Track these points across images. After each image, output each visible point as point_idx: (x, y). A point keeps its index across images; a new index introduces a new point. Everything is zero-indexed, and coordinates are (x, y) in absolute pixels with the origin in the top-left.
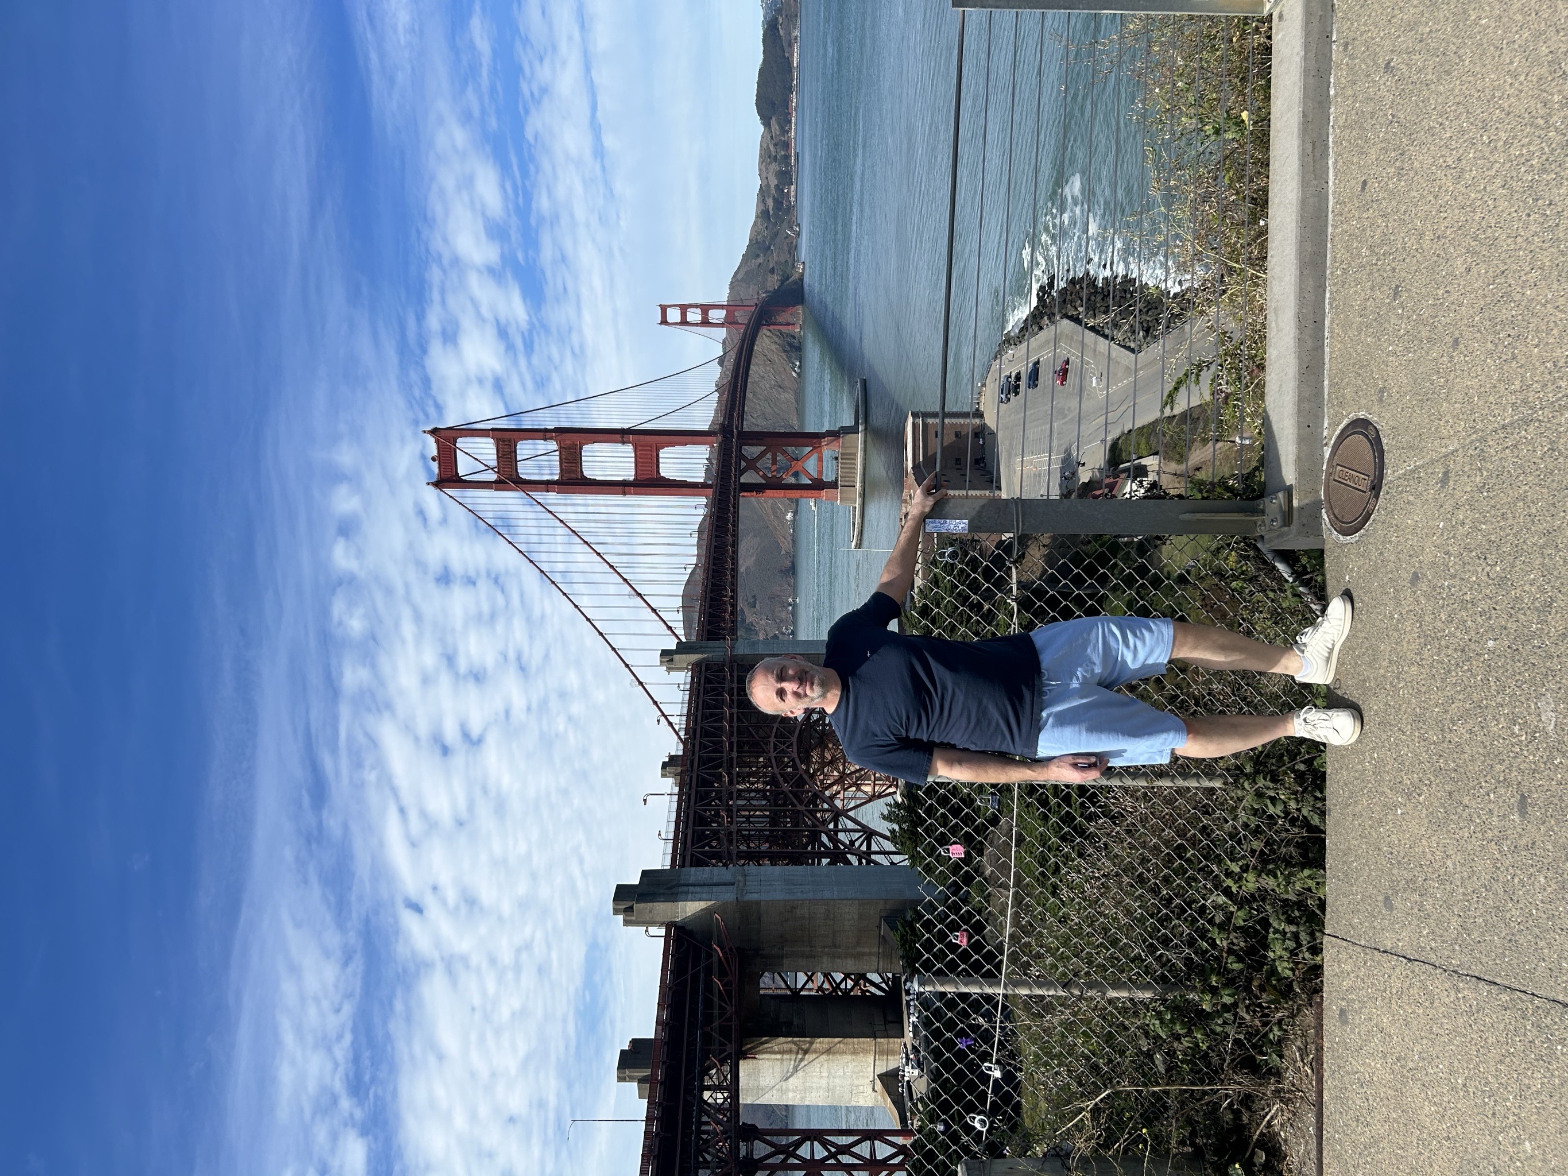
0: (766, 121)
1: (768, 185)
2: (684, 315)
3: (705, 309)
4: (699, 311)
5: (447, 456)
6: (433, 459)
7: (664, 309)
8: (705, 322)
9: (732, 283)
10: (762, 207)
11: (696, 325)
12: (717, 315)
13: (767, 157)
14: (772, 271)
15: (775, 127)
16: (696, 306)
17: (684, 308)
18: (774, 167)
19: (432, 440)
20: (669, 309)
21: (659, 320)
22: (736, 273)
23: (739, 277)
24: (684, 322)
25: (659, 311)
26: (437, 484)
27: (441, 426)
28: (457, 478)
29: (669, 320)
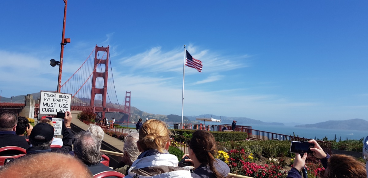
0: (168, 116)
1: (155, 116)
2: (128, 97)
3: (129, 102)
5: (103, 49)
6: (102, 47)
7: (130, 93)
8: (126, 102)
9: (134, 107)
10: (150, 115)
11: (126, 100)
12: (128, 104)
13: (160, 117)
14: (136, 117)
15: (167, 118)
16: (130, 100)
17: (130, 97)
18: (158, 118)
19: (107, 47)
20: (129, 94)
21: (127, 91)
22: (136, 108)
23: (136, 109)
24: (126, 97)
25: (129, 91)
26: (97, 46)
27: (109, 49)
28: (98, 51)
29: (127, 94)
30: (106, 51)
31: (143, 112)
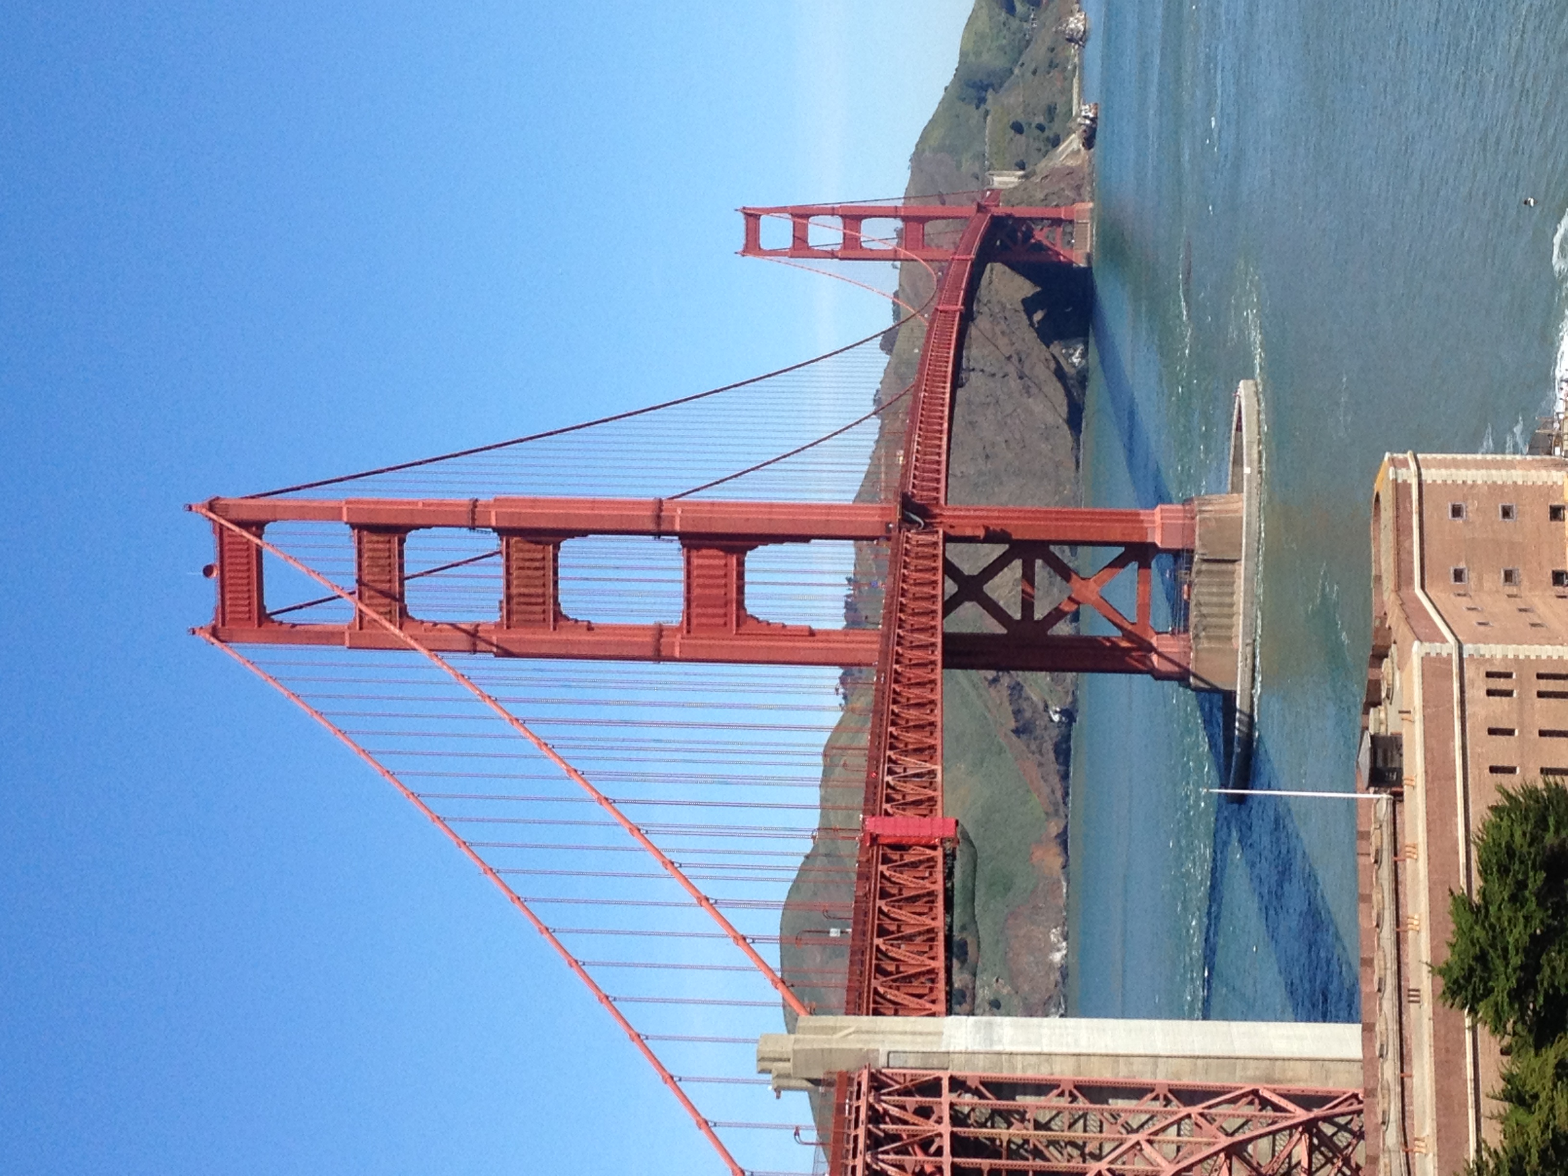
2: (800, 231)
3: (853, 216)
4: (838, 222)
5: (240, 565)
6: (207, 574)
7: (752, 217)
8: (853, 250)
11: (832, 255)
14: (1018, 128)
16: (832, 212)
17: (801, 216)
20: (764, 219)
21: (740, 241)
24: (801, 249)
25: (741, 219)
26: (214, 632)
27: (230, 495)
28: (264, 617)
29: (765, 244)
30: (257, 527)
31: (963, 54)
